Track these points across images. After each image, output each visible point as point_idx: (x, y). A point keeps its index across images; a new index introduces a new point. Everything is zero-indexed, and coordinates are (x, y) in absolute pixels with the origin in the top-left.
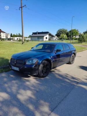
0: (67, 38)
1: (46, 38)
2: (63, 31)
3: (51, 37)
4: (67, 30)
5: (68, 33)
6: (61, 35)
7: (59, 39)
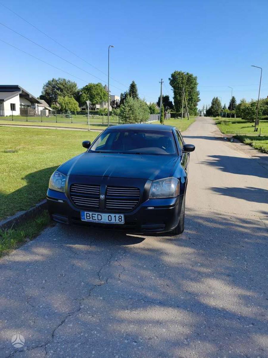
0: (79, 109)
1: (13, 107)
2: (62, 87)
3: (29, 104)
4: (75, 85)
5: (78, 92)
6: (60, 99)
7: (54, 113)
